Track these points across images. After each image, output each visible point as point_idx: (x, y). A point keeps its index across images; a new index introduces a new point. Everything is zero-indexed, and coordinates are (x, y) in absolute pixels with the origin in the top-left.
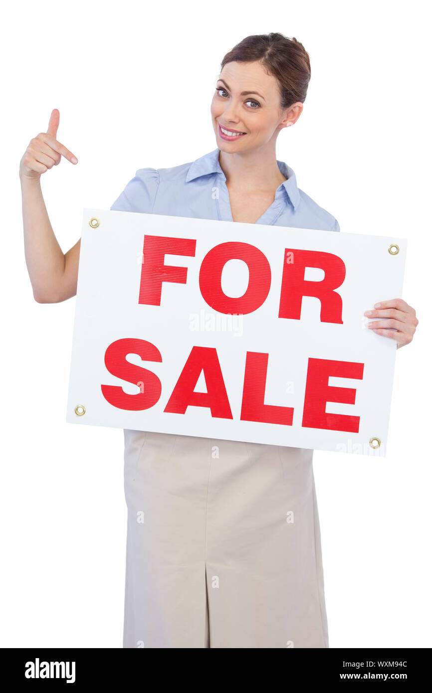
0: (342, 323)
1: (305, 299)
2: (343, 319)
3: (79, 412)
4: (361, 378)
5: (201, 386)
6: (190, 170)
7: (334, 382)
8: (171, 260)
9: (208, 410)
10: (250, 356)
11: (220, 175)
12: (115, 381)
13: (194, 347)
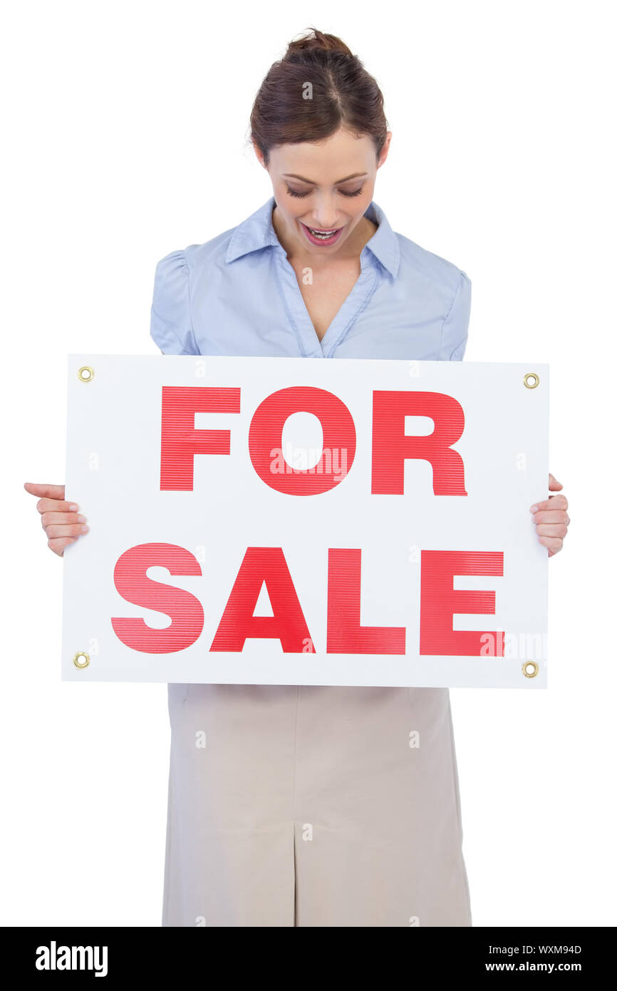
0: (465, 494)
1: (408, 463)
2: (467, 489)
3: (80, 663)
4: (501, 574)
5: (264, 607)
6: (231, 243)
7: (462, 583)
8: (205, 421)
9: (276, 643)
10: (334, 554)
11: (277, 249)
12: (132, 611)
13: (249, 549)
